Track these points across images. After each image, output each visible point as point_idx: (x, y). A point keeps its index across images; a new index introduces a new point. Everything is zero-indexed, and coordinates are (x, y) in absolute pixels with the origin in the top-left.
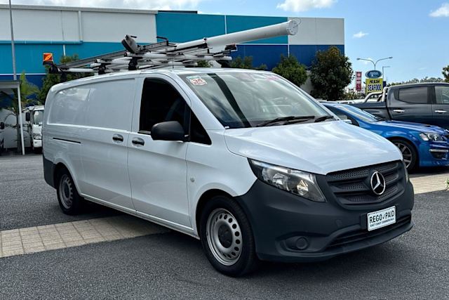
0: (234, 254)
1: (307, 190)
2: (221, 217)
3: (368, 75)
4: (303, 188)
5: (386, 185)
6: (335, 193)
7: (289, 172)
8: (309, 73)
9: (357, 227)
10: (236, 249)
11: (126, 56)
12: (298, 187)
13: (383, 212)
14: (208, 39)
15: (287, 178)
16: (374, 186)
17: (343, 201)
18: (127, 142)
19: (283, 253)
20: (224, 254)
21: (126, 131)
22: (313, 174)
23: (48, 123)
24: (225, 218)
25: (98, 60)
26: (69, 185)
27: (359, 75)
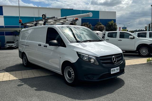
0: (72, 79)
1: (94, 61)
2: (68, 69)
3: (123, 28)
4: (92, 61)
5: (117, 61)
6: (102, 63)
7: (88, 56)
8: (105, 27)
9: (108, 73)
10: (73, 78)
11: (43, 21)
12: (91, 60)
13: (116, 68)
14: (67, 16)
15: (88, 58)
16: (113, 60)
17: (104, 65)
18: (42, 46)
19: (86, 80)
20: (69, 80)
21: (42, 43)
22: (95, 57)
23: (20, 40)
24: (69, 69)
25: (35, 22)
26: (26, 58)
27: (120, 28)
